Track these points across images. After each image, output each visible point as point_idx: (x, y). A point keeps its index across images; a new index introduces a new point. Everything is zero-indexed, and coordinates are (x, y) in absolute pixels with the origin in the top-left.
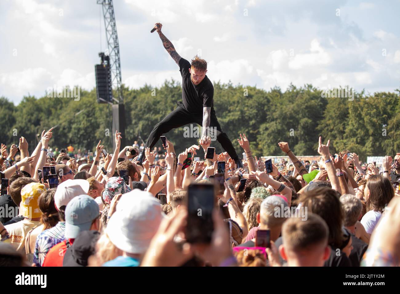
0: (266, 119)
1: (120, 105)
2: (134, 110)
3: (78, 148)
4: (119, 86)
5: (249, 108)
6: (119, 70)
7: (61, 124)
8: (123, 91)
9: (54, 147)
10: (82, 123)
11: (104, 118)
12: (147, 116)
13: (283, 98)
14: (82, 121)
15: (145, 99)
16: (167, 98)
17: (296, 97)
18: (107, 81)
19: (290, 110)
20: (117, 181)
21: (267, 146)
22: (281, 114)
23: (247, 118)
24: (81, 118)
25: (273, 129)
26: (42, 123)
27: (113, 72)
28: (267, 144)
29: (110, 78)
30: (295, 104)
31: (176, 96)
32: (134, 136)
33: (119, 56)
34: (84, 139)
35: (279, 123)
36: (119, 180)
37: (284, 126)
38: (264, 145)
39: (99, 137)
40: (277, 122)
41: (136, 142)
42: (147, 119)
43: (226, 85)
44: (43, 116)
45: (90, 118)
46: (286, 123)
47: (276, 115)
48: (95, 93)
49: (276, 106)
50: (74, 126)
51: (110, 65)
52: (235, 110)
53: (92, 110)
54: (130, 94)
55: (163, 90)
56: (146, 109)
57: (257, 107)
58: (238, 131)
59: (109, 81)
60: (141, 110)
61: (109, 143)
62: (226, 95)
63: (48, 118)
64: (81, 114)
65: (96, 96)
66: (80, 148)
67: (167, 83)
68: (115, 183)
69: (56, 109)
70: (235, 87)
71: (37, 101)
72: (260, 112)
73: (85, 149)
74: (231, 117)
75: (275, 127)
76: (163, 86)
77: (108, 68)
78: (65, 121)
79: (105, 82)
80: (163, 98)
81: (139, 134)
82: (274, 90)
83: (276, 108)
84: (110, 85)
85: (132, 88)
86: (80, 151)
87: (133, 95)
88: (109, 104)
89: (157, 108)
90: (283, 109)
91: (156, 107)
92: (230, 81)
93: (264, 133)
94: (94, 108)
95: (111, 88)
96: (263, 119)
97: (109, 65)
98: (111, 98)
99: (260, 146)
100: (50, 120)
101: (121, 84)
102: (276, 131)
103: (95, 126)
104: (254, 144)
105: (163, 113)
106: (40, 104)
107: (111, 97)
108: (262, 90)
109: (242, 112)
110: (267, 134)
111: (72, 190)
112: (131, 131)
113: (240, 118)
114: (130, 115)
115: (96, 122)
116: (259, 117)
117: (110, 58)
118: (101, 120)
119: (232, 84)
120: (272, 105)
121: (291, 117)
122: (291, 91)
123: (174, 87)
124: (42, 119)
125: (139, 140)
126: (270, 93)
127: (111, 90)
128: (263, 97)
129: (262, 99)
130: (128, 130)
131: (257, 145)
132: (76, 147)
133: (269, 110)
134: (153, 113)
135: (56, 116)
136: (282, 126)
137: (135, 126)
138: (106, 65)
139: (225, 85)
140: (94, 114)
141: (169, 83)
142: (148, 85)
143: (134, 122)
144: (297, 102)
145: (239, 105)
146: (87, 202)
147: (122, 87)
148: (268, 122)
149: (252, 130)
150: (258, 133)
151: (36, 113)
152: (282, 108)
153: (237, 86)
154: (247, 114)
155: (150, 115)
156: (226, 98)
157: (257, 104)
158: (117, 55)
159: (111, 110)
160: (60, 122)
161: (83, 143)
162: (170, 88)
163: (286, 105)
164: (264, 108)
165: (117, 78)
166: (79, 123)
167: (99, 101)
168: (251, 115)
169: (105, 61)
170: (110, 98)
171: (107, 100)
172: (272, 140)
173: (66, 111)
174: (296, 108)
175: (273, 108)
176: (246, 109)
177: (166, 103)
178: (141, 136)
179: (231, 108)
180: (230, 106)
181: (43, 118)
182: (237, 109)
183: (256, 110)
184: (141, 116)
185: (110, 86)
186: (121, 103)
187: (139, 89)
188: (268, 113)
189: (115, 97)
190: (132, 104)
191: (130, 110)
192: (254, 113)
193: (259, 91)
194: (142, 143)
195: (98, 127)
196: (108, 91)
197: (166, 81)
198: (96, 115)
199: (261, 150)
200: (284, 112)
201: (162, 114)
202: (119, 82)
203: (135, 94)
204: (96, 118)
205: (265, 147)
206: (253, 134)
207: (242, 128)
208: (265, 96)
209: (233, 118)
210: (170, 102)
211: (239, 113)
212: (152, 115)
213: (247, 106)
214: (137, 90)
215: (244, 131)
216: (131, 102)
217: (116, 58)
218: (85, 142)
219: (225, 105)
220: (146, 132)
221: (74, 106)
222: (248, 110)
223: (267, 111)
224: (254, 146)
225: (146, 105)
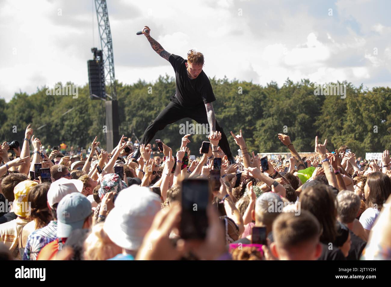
0: (263, 115)
1: (113, 102)
2: (128, 106)
3: (71, 146)
4: (113, 82)
5: (245, 104)
6: (112, 65)
7: (53, 121)
8: (117, 87)
9: (46, 145)
10: (75, 120)
11: (97, 115)
12: (141, 112)
13: (280, 93)
14: (75, 118)
15: (138, 95)
16: (161, 94)
17: (293, 92)
18: (100, 77)
19: (287, 105)
20: (113, 179)
21: (263, 142)
22: (278, 110)
23: (243, 114)
24: (74, 115)
25: (270, 126)
26: (33, 120)
27: (106, 68)
28: (263, 140)
29: (103, 73)
30: (291, 100)
31: (170, 92)
32: (128, 133)
33: (113, 51)
34: (77, 137)
35: (276, 119)
36: (114, 178)
37: (281, 122)
38: (260, 142)
39: (92, 134)
40: (274, 118)
41: (129, 139)
42: (141, 116)
43: (222, 81)
44: (35, 113)
45: (83, 115)
46: (283, 119)
47: (273, 110)
48: (88, 89)
49: (272, 101)
50: (66, 123)
51: (104, 61)
52: (231, 106)
53: (85, 107)
54: (124, 90)
55: (157, 86)
56: (140, 106)
57: (253, 102)
58: (234, 128)
59: (102, 76)
60: (135, 106)
61: (102, 140)
62: (222, 90)
63: (40, 115)
64: (74, 110)
65: (89, 92)
66: (73, 145)
67: (161, 79)
68: (111, 181)
69: (48, 106)
70: (230, 83)
71: (29, 98)
72: (257, 108)
73: (78, 146)
74: (226, 113)
75: (272, 123)
76: (156, 81)
77: (101, 63)
78: (57, 118)
79: (98, 78)
80: (156, 94)
81: (133, 131)
82: (270, 84)
83: (273, 104)
84: (103, 81)
85: (126, 84)
86: (73, 148)
87: (126, 91)
88: (102, 100)
89: (151, 105)
90: (280, 105)
91: (150, 103)
92: (225, 77)
93: (260, 130)
94: (87, 105)
95: (105, 84)
96: (260, 115)
97: (102, 61)
98: (105, 94)
99: (256, 142)
100: (42, 117)
101: (114, 80)
102: (273, 127)
103: (88, 123)
104: (250, 141)
105: (158, 110)
106: (32, 101)
107: (104, 93)
108: (259, 85)
109: (238, 108)
110: (263, 130)
111: (66, 188)
112: (125, 128)
113: (236, 114)
114: (123, 111)
115: (89, 119)
116: (255, 113)
117: (103, 53)
118: (94, 117)
119: (227, 79)
120: (269, 101)
121: (288, 113)
122: (288, 86)
123: (168, 82)
124: (33, 116)
125: (132, 137)
126: (267, 89)
127: (104, 86)
128: (259, 93)
129: (258, 95)
130: (122, 127)
131: (253, 142)
132: (69, 144)
133: (265, 105)
134: (147, 109)
135: (48, 113)
136: (279, 122)
137: (129, 123)
138: (98, 61)
139: (220, 81)
140: (87, 111)
141: (163, 78)
142: (142, 80)
143: (127, 118)
144: (294, 98)
145: (235, 101)
146: (78, 200)
147: (116, 82)
148: (265, 118)
149: (248, 126)
150: (255, 129)
151: (28, 110)
152: (278, 104)
153: (233, 81)
154: (242, 110)
155: (144, 111)
156: (221, 94)
157: (253, 100)
158: (110, 51)
159: (104, 106)
160: (52, 119)
161: (76, 140)
162: (164, 83)
163: (282, 101)
164: (260, 104)
165: (110, 74)
166: (72, 120)
167: (92, 97)
168: (247, 110)
169: (98, 57)
170: (103, 95)
171: (100, 97)
172: (269, 137)
173: (58, 107)
174: (293, 104)
175: (270, 103)
176: (242, 105)
177: (160, 99)
178: (135, 132)
179: (227, 104)
180: (225, 102)
181: (35, 115)
182: (233, 105)
183: (252, 106)
184: (134, 112)
185: (103, 82)
186: (114, 99)
187: (132, 84)
188: (264, 109)
189: (108, 94)
190: (125, 100)
191: (124, 106)
192: (251, 108)
193: (255, 85)
194: (136, 140)
195: (91, 124)
196: (101, 88)
197: (160, 77)
198: (89, 112)
199: (258, 147)
200: (281, 108)
201: (156, 110)
202: (112, 78)
203: (129, 90)
204: (89, 115)
205: (261, 144)
206: (249, 130)
207: (238, 124)
208: (261, 92)
209: (229, 114)
210: (165, 98)
211: (235, 109)
212: (146, 111)
213: (243, 102)
214: (131, 86)
215: (240, 127)
216: (124, 98)
217: (109, 53)
218: (78, 139)
219: (220, 101)
220: (140, 129)
221: (67, 103)
222: (244, 106)
223: (263, 106)
224: (250, 143)
225: (140, 101)
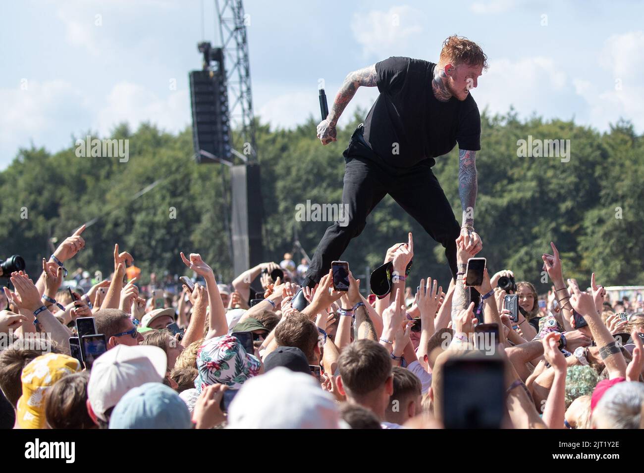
0: (600, 198)
1: (249, 169)
2: (283, 177)
3: (150, 272)
4: (247, 122)
5: (558, 172)
6: (245, 82)
7: (108, 214)
8: (257, 134)
9: (92, 270)
10: (160, 211)
11: (210, 198)
13: (639, 146)
14: (160, 205)
15: (307, 151)
18: (218, 111)
20: (223, 344)
21: (601, 262)
22: (635, 185)
23: (553, 195)
24: (158, 197)
25: (617, 222)
26: (62, 211)
27: (233, 89)
28: (601, 257)
29: (224, 102)
32: (284, 240)
33: (248, 49)
34: (165, 250)
35: (631, 207)
36: (226, 342)
38: (594, 261)
39: (200, 242)
40: (626, 204)
41: (287, 256)
43: (503, 118)
44: (65, 194)
45: (179, 199)
47: (623, 187)
48: (190, 138)
49: (622, 166)
50: (139, 218)
51: (226, 72)
52: (523, 178)
53: (183, 180)
54: (274, 141)
56: (311, 177)
57: (576, 169)
58: (531, 228)
59: (223, 109)
60: (298, 179)
61: (223, 258)
62: (504, 140)
63: (78, 200)
64: (157, 189)
65: (192, 145)
66: (156, 269)
68: (217, 348)
69: (97, 179)
70: (523, 122)
71: (51, 159)
72: (585, 181)
73: (166, 273)
74: (514, 193)
76: (350, 122)
77: (221, 78)
78: (118, 207)
79: (213, 113)
81: (296, 237)
83: (622, 172)
84: (224, 118)
85: (278, 127)
86: (155, 278)
87: (280, 142)
88: (224, 165)
89: (337, 174)
90: (640, 174)
91: (335, 172)
92: (512, 109)
93: (593, 232)
94: (187, 176)
95: (229, 127)
96: (592, 199)
97: (222, 71)
98: (229, 151)
99: (586, 263)
100: (81, 203)
101: (251, 117)
103: (189, 218)
104: (571, 259)
106: (59, 166)
107: (227, 147)
109: (542, 182)
110: (601, 234)
111: (132, 370)
112: (277, 229)
113: (537, 195)
114: (272, 189)
115: (193, 208)
116: (581, 194)
117: (226, 54)
118: (205, 203)
119: (516, 114)
120: (613, 164)
124: (62, 202)
125: (294, 250)
127: (228, 132)
128: (591, 145)
129: (588, 150)
130: (269, 227)
131: (577, 260)
132: (145, 268)
133: (605, 175)
134: (329, 185)
135: (97, 196)
136: (637, 214)
137: (286, 217)
138: (214, 72)
139: (500, 118)
140: (188, 189)
143: (282, 206)
145: (534, 166)
147: (254, 123)
148: (604, 205)
149: (566, 223)
150: (581, 231)
151: (49, 187)
152: (636, 171)
153: (529, 119)
154: (552, 187)
155: (322, 190)
156: (503, 149)
157: (577, 163)
158: (242, 48)
159: (228, 177)
160: (107, 208)
161: (162, 259)
164: (594, 172)
165: (242, 103)
166: (152, 211)
167: (200, 157)
168: (562, 187)
169: (213, 63)
170: (225, 151)
171: (219, 157)
172: (615, 248)
173: (120, 181)
175: (616, 171)
176: (550, 173)
178: (300, 240)
179: (516, 172)
180: (512, 168)
181: (66, 199)
182: (530, 174)
183: (576, 177)
184: (298, 192)
185: (225, 123)
186: (251, 163)
187: (294, 128)
188: (604, 183)
189: (237, 149)
190: (276, 164)
191: (274, 178)
192: (571, 183)
193: (581, 129)
194: (302, 257)
195: (198, 220)
196: (220, 135)
198: (192, 192)
199: (588, 272)
202: (247, 112)
203: (286, 140)
204: (192, 198)
205: (597, 265)
206: (568, 233)
207: (542, 219)
208: (595, 143)
209: (520, 195)
211: (533, 184)
212: (325, 189)
213: (554, 167)
214: (290, 132)
215: (547, 226)
216: (276, 159)
217: (238, 54)
218: (168, 255)
219: (499, 166)
220: (311, 232)
221: (141, 170)
222: (555, 176)
223: (600, 177)
224: (570, 263)
225: (311, 166)
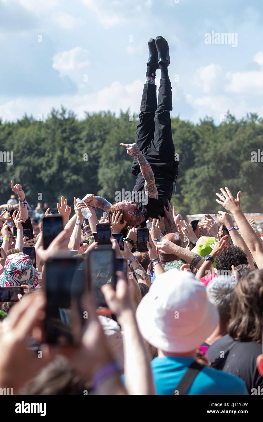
0: (194, 163)
12: (27, 159)
13: (217, 132)
15: (23, 135)
16: (55, 134)
17: (236, 131)
19: (228, 149)
20: (24, 260)
21: (195, 200)
22: (215, 155)
25: (204, 177)
28: (195, 197)
30: (234, 141)
31: (67, 130)
35: (213, 167)
37: (219, 172)
38: (191, 199)
40: (210, 166)
41: (12, 197)
42: (28, 164)
46: (222, 167)
47: (208, 156)
49: (208, 143)
55: (49, 123)
56: (26, 150)
57: (181, 145)
67: (55, 113)
72: (186, 153)
75: (207, 174)
76: (49, 117)
80: (49, 134)
82: (204, 120)
83: (208, 147)
87: (7, 130)
89: (41, 149)
90: (218, 148)
91: (40, 147)
93: (191, 183)
96: (190, 163)
99: (186, 200)
102: (208, 179)
104: (178, 198)
105: (50, 156)
108: (188, 121)
110: (195, 183)
120: (203, 142)
121: (230, 160)
122: (228, 122)
123: (64, 118)
126: (200, 127)
128: (189, 132)
129: (188, 135)
131: (181, 199)
133: (198, 148)
136: (216, 172)
141: (57, 112)
142: (29, 116)
144: (237, 138)
148: (197, 167)
150: (183, 182)
152: (216, 147)
155: (32, 157)
157: (181, 142)
162: (59, 120)
163: (221, 143)
164: (191, 147)
172: (203, 192)
174: (235, 147)
175: (204, 146)
177: (53, 141)
188: (197, 154)
193: (183, 122)
197: (54, 111)
199: (188, 206)
200: (219, 152)
201: (48, 156)
203: (11, 129)
205: (193, 202)
208: (192, 131)
210: (60, 140)
214: (13, 124)
223: (195, 150)
224: (177, 201)
225: (25, 144)
